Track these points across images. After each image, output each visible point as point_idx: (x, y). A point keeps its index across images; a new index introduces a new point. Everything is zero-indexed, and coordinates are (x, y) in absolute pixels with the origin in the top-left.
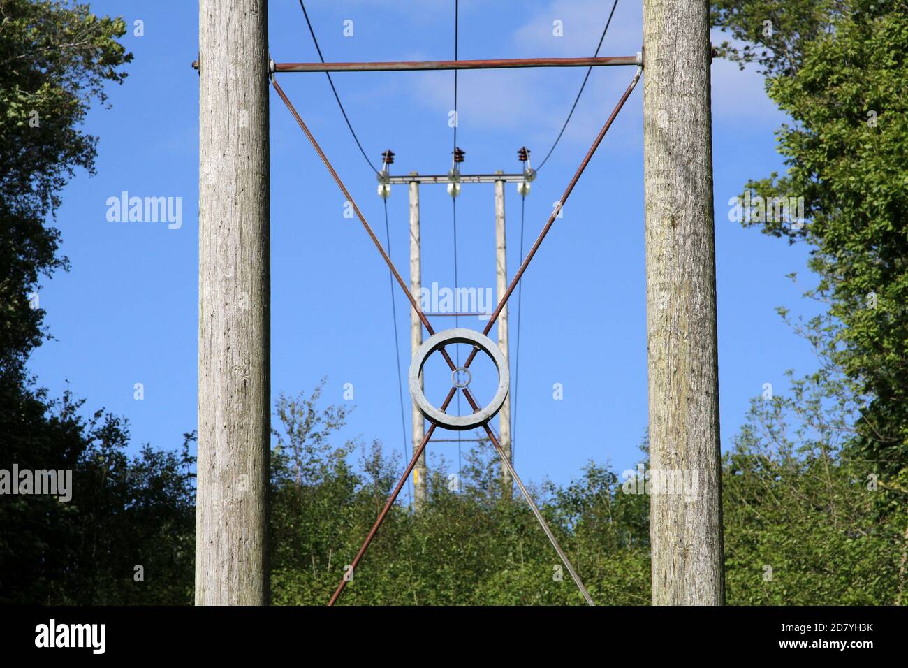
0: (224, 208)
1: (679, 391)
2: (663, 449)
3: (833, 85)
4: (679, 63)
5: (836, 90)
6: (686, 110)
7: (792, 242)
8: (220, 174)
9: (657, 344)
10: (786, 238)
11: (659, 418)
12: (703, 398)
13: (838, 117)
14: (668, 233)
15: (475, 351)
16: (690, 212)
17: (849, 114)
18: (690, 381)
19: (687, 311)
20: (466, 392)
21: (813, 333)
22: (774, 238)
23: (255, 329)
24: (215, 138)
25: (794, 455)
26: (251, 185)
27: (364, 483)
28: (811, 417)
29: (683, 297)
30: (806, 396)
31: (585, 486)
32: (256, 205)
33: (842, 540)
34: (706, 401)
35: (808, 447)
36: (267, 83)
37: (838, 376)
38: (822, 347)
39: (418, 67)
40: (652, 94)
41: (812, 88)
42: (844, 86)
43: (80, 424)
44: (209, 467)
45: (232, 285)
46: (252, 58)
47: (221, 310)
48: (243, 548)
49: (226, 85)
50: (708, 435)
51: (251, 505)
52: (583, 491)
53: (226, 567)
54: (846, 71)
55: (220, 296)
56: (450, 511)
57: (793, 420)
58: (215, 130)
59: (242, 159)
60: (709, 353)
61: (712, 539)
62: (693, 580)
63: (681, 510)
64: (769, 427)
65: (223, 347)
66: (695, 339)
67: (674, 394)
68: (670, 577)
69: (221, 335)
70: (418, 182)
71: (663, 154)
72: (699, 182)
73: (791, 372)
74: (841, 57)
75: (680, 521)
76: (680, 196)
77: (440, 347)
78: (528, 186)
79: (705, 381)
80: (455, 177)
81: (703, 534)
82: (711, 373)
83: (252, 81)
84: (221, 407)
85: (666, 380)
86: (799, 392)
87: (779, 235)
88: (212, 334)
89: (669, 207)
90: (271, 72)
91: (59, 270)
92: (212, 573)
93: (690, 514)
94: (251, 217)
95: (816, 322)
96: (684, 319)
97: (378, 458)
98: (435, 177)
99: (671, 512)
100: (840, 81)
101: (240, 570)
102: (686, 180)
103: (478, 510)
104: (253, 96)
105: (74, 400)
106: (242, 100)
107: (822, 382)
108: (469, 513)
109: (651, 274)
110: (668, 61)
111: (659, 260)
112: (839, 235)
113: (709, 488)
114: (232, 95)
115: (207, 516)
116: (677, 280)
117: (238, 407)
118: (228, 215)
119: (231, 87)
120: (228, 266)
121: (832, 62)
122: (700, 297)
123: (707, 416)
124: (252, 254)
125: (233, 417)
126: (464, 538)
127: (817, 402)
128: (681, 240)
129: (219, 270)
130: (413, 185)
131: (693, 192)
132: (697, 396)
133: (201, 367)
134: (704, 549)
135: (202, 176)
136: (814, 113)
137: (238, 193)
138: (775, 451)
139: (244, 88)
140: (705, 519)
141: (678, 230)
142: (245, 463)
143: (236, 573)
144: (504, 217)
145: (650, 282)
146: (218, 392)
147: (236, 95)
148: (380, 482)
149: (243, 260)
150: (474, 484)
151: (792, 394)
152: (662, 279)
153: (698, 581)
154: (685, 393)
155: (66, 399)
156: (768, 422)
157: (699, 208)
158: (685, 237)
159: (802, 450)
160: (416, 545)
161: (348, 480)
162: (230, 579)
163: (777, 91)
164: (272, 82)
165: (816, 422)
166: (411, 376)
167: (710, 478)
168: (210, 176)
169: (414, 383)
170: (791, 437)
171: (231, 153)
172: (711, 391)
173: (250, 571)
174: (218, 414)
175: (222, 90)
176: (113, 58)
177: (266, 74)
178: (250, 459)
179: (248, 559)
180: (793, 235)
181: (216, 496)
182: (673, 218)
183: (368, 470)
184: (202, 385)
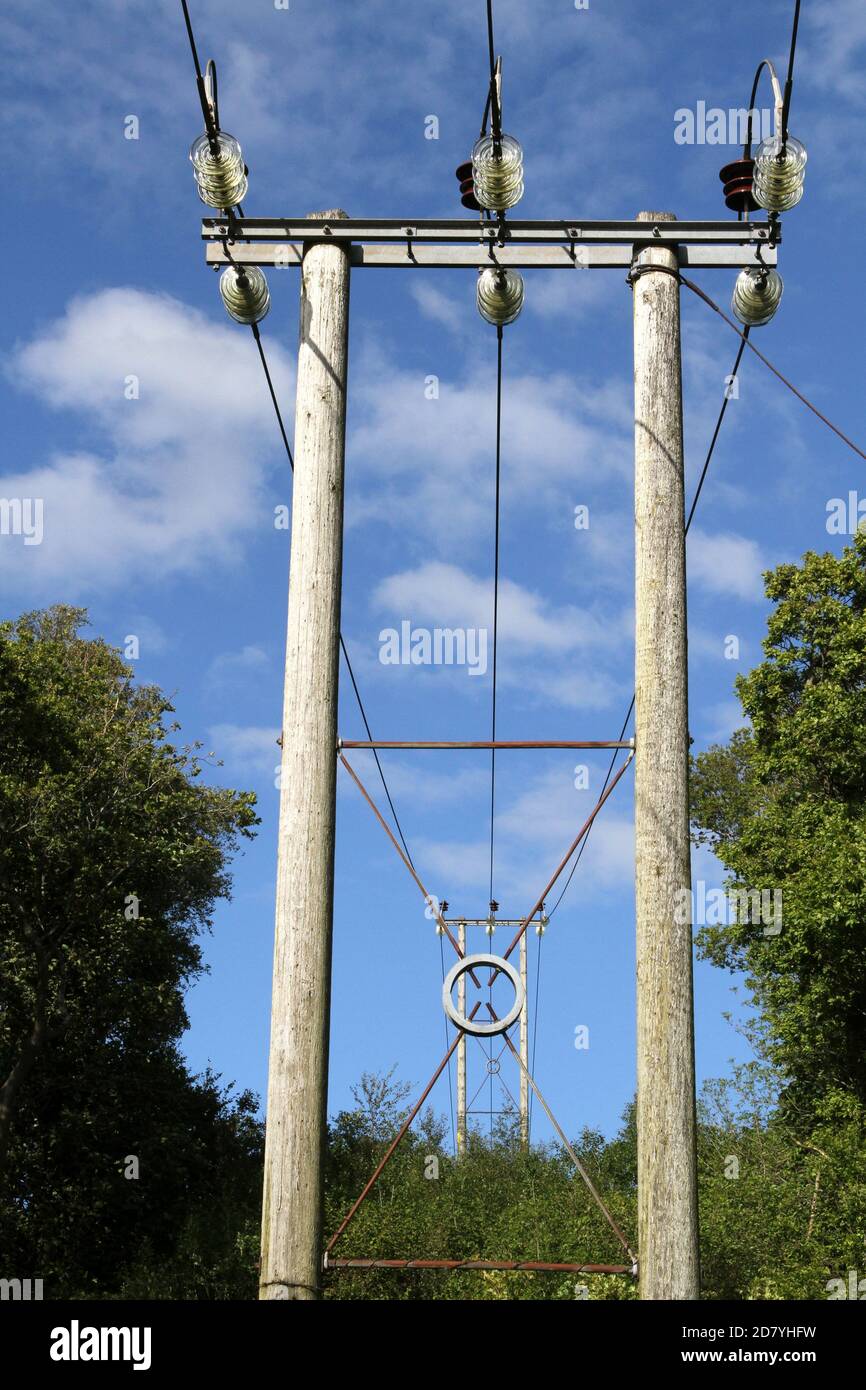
0: (298, 852)
1: (662, 1008)
2: (648, 1055)
3: (764, 849)
4: (664, 746)
5: (766, 853)
6: (670, 782)
7: (732, 972)
8: (295, 825)
9: (644, 971)
10: (728, 969)
11: (646, 1030)
12: (681, 1014)
13: (769, 872)
14: (654, 880)
15: (497, 973)
16: (672, 864)
17: (777, 871)
18: (671, 1000)
19: (669, 943)
20: (489, 1006)
21: (749, 1031)
22: (720, 969)
23: (319, 950)
24: (292, 798)
25: (735, 1122)
26: (320, 834)
27: (420, 1139)
28: (747, 1094)
29: (666, 932)
30: (744, 1078)
31: (581, 1145)
32: (323, 851)
33: (768, 1185)
34: (683, 1017)
35: (746, 1116)
36: (335, 757)
37: (766, 1064)
38: (756, 1043)
39: (456, 746)
40: (642, 770)
41: (749, 851)
42: (772, 850)
43: (218, 1092)
44: (278, 1062)
45: (302, 914)
46: (324, 734)
47: (292, 935)
48: (305, 1128)
49: (303, 756)
50: (685, 1044)
51: (312, 1093)
52: (579, 1149)
53: (290, 1144)
54: (774, 839)
55: (293, 924)
56: (482, 1161)
57: (733, 1096)
58: (293, 791)
59: (313, 815)
60: (686, 978)
61: (688, 1130)
62: (672, 1163)
63: (662, 1105)
64: (717, 1101)
65: (292, 964)
66: (675, 966)
67: (658, 1010)
68: (653, 1160)
69: (292, 954)
70: (465, 924)
71: (650, 818)
72: (679, 840)
73: (733, 1061)
74: (770, 830)
75: (662, 1115)
76: (664, 851)
77: (468, 969)
78: (543, 929)
79: (683, 1000)
80: (491, 921)
81: (680, 1126)
82: (688, 994)
83: (323, 753)
84: (289, 1012)
85: (651, 999)
86: (738, 1076)
87: (723, 967)
88: (285, 954)
89: (655, 859)
90: (338, 748)
91: (204, 974)
92: (279, 1148)
93: (670, 1108)
94: (318, 862)
95: (752, 1023)
96: (666, 949)
97: (430, 1120)
98: (477, 921)
99: (654, 1107)
100: (770, 847)
101: (301, 1146)
102: (669, 838)
103: (503, 1161)
104: (323, 766)
105: (213, 1075)
106: (315, 768)
107: (755, 1070)
108: (496, 1163)
109: (640, 914)
110: (654, 744)
111: (646, 902)
112: (769, 958)
113: (685, 1088)
114: (307, 765)
115: (276, 1101)
116: (661, 918)
117: (304, 1013)
118: (301, 858)
119: (306, 758)
120: (300, 900)
121: (764, 833)
122: (679, 932)
123: (684, 1030)
124: (319, 890)
125: (300, 1022)
126: (492, 1180)
127: (752, 1083)
128: (665, 886)
129: (292, 903)
130: (461, 926)
131: (675, 849)
132: (676, 1012)
133: (275, 980)
134: (681, 1138)
135: (281, 828)
136: (750, 869)
137: (309, 841)
138: (719, 1121)
139: (317, 759)
140: (682, 1113)
141: (662, 878)
142: (308, 1059)
143: (298, 1148)
144: (526, 951)
145: (639, 920)
146: (288, 1000)
147: (311, 765)
148: (432, 1138)
149: (312, 895)
150: (501, 1141)
151: (734, 1077)
152: (649, 917)
153: (675, 1164)
154: (667, 1009)
155: (208, 1074)
156: (716, 1097)
157: (678, 862)
158: (668, 884)
159: (740, 1119)
160: (457, 1184)
161: (406, 1135)
162: (293, 1154)
163: (724, 853)
164: (339, 755)
165: (751, 1098)
166: (444, 991)
167: (686, 1080)
168: (287, 828)
169: (447, 998)
170: (731, 1108)
171: (305, 809)
172: (688, 1009)
173: (310, 1147)
174: (288, 1018)
175: (300, 761)
176: (246, 820)
177: (335, 750)
178: (312, 1056)
179: (308, 1138)
180: (733, 967)
181: (283, 1085)
182: (658, 868)
183: (423, 1128)
184: (276, 995)
